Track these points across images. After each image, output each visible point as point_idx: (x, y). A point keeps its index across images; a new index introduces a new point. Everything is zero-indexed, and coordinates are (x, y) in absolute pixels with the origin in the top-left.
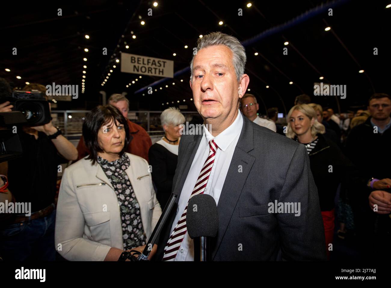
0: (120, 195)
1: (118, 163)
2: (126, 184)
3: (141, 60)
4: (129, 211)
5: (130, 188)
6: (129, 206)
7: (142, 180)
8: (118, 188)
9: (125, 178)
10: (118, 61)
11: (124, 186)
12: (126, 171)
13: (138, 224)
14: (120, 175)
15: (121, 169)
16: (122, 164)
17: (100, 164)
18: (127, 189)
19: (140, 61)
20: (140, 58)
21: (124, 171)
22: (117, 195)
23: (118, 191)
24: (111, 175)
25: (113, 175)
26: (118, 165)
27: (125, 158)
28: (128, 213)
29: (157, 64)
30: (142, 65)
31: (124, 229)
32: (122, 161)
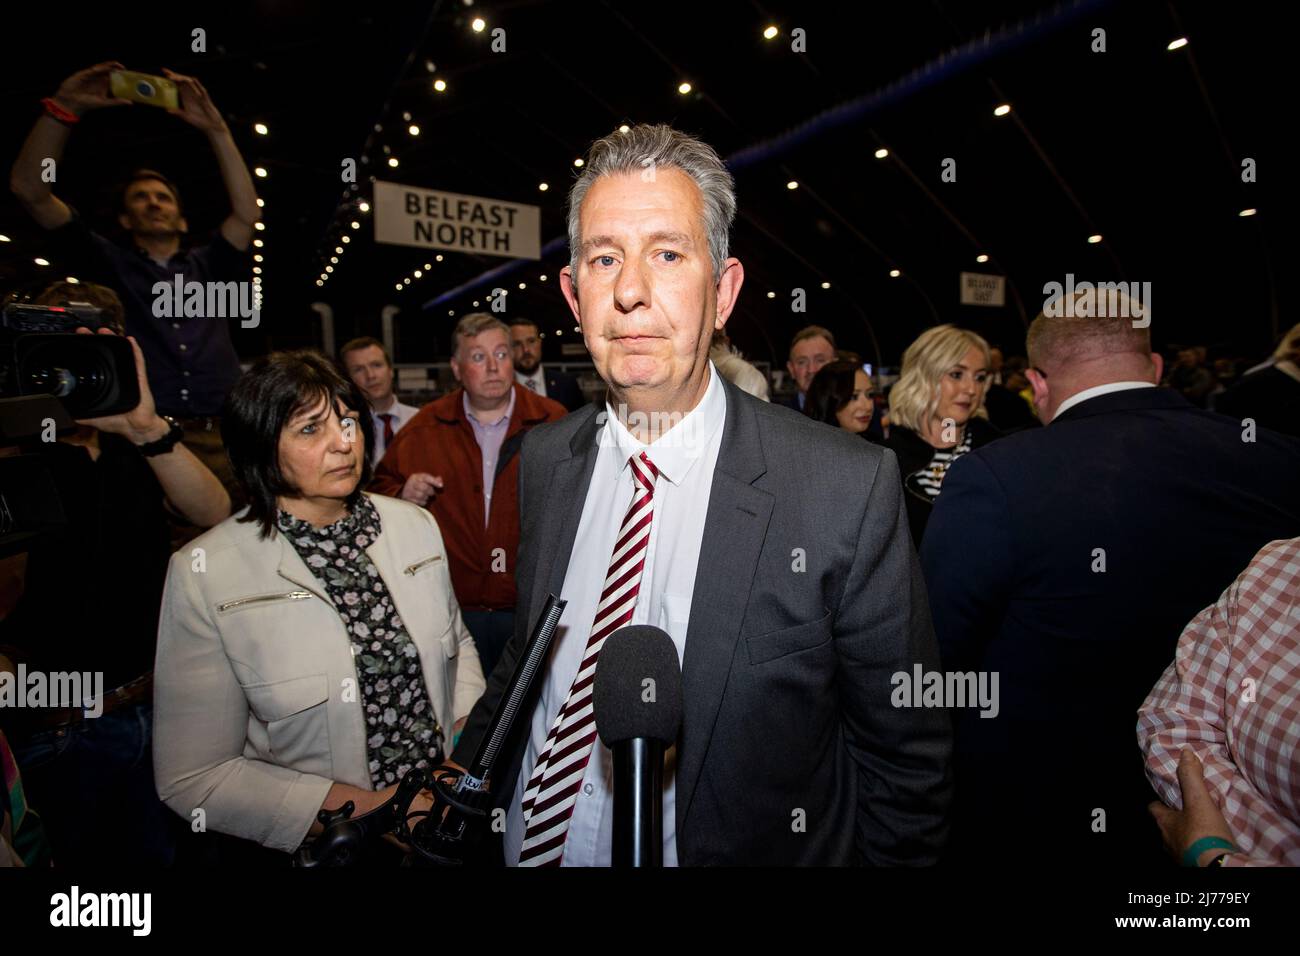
0: (356, 623)
1: (345, 529)
2: (370, 589)
3: (439, 204)
4: (386, 668)
5: (384, 601)
6: (387, 653)
7: (420, 573)
8: (349, 603)
9: (367, 572)
10: (364, 207)
11: (366, 596)
12: (369, 551)
13: (414, 701)
14: (353, 564)
15: (352, 545)
16: (356, 530)
17: (287, 534)
18: (375, 606)
19: (434, 207)
20: (435, 199)
21: (362, 550)
22: (347, 625)
23: (349, 614)
24: (323, 568)
25: (328, 565)
26: (344, 536)
27: (364, 512)
28: (382, 676)
29: (490, 217)
30: (441, 220)
31: (373, 721)
32: (354, 521)
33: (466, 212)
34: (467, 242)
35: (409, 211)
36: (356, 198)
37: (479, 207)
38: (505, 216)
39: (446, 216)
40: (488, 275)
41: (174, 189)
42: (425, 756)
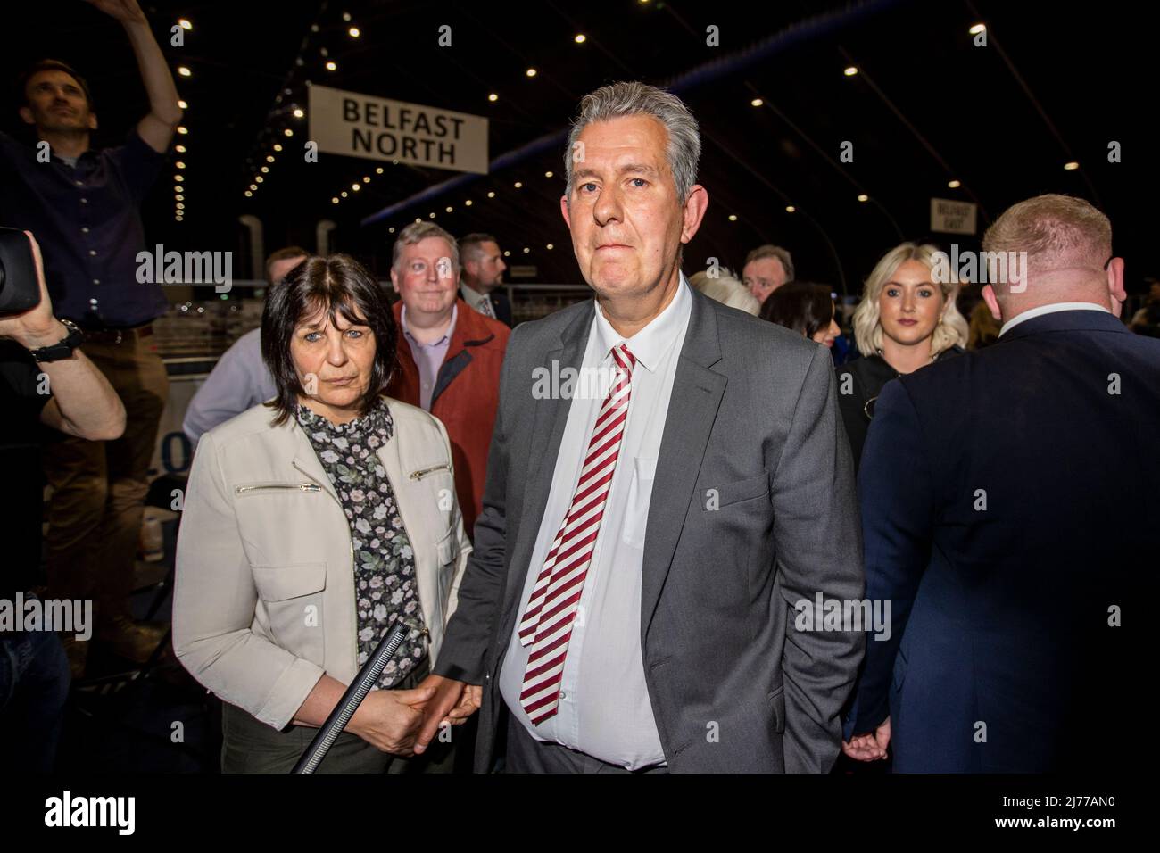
0: (359, 519)
1: (359, 429)
2: (376, 489)
3: (380, 112)
4: (381, 566)
5: (388, 501)
6: (384, 551)
7: (425, 479)
8: (354, 500)
9: (375, 472)
10: (299, 113)
11: (371, 495)
12: (380, 452)
13: (406, 601)
14: (362, 463)
15: (364, 445)
16: (369, 431)
17: (306, 428)
18: (378, 505)
19: (374, 115)
20: (375, 106)
21: (373, 451)
22: (349, 521)
23: (353, 510)
24: (334, 463)
26: (358, 435)
27: (379, 414)
28: (377, 573)
29: (434, 127)
30: (381, 129)
31: (363, 614)
32: (368, 422)
33: (409, 121)
34: (409, 153)
35: (346, 118)
36: (291, 102)
37: (422, 116)
38: (450, 127)
39: (387, 125)
40: (433, 190)
41: (83, 82)
42: (410, 655)
